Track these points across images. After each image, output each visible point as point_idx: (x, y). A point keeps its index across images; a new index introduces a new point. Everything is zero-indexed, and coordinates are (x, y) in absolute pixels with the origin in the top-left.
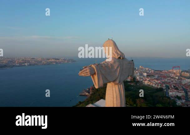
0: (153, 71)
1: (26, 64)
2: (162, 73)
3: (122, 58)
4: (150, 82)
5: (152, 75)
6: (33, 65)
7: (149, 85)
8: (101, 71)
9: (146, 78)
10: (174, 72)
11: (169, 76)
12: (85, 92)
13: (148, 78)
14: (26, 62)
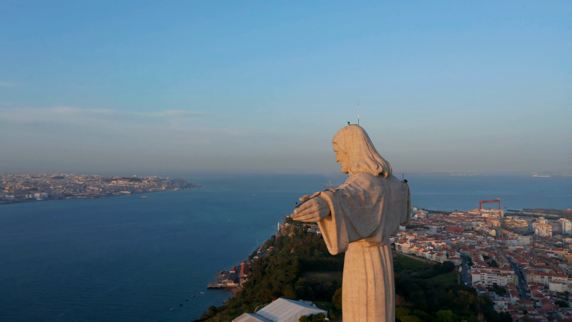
0: (423, 214)
1: (37, 195)
2: (451, 218)
3: (386, 174)
4: (418, 245)
5: (422, 226)
6: (60, 198)
7: (414, 255)
8: (343, 210)
9: (404, 233)
10: (483, 215)
11: (470, 227)
12: (225, 278)
13: (411, 234)
14: (35, 190)
